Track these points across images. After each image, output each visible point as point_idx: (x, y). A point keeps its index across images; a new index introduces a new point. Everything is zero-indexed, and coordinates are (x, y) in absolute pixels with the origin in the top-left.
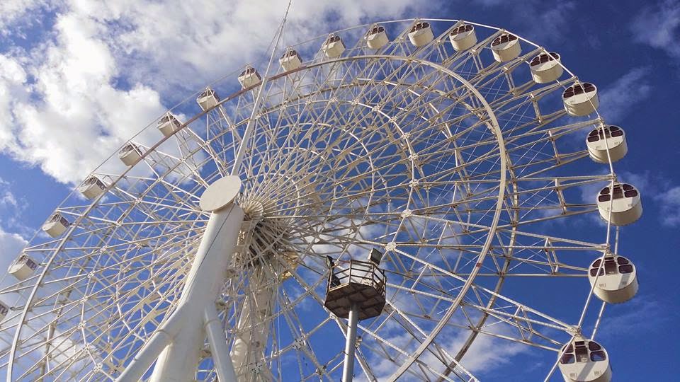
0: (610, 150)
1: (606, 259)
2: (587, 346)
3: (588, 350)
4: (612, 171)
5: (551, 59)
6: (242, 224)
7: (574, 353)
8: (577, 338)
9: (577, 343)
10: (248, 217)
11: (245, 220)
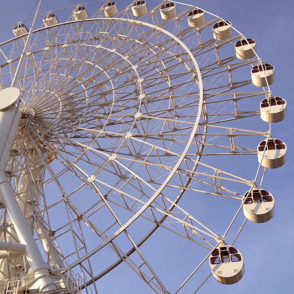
0: (266, 77)
1: (269, 140)
2: (260, 193)
3: (261, 195)
4: (269, 89)
5: (226, 25)
6: (20, 120)
7: (252, 197)
8: (254, 188)
9: (254, 191)
10: (24, 116)
11: (22, 118)
